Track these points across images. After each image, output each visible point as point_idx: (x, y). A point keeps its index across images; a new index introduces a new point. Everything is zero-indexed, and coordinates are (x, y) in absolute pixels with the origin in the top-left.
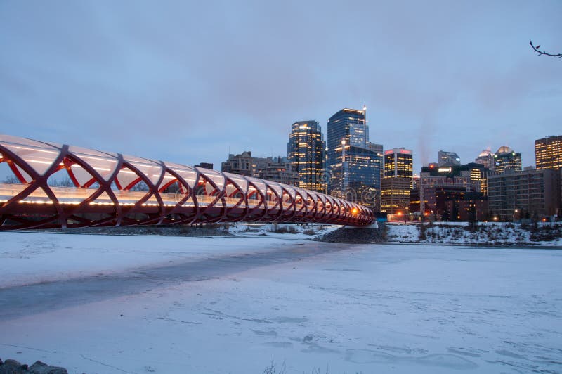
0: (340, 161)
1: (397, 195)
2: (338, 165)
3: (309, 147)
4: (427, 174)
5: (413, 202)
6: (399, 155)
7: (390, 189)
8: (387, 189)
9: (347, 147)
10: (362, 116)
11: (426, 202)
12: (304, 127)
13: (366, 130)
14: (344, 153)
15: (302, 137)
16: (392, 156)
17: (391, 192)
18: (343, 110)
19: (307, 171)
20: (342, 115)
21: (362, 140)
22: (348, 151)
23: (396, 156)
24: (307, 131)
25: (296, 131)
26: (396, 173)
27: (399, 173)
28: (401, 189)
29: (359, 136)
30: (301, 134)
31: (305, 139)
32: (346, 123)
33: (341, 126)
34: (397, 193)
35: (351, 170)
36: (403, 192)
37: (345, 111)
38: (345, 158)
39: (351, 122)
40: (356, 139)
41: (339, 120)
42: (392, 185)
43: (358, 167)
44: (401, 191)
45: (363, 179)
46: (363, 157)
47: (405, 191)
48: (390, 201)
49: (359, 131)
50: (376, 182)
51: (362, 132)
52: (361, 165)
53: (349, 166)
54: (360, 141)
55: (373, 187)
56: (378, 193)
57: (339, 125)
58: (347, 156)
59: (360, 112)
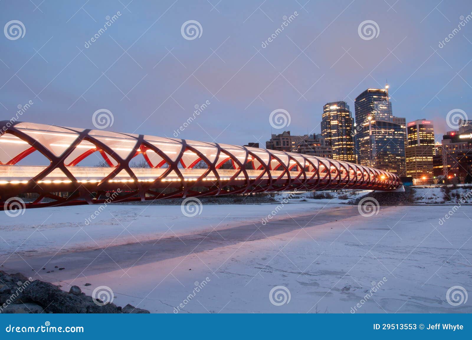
0: (367, 134)
1: (420, 162)
2: (365, 138)
3: (340, 124)
4: (448, 141)
5: (436, 167)
6: (421, 126)
7: (414, 156)
8: (411, 157)
9: (373, 122)
10: (385, 94)
11: (449, 166)
12: (334, 107)
13: (389, 105)
14: (370, 128)
15: (333, 116)
16: (415, 127)
17: (416, 159)
18: (367, 90)
19: (339, 145)
20: (367, 94)
21: (386, 115)
22: (374, 126)
23: (418, 127)
24: (338, 111)
25: (327, 111)
26: (419, 142)
27: (422, 141)
28: (424, 156)
29: (383, 111)
30: (332, 114)
31: (336, 117)
32: (370, 101)
33: (366, 104)
34: (421, 160)
35: (377, 142)
36: (427, 159)
37: (369, 91)
38: (372, 131)
39: (375, 100)
40: (381, 115)
41: (364, 99)
42: (416, 152)
43: (384, 138)
44: (424, 158)
45: (389, 149)
46: (388, 130)
47: (428, 158)
48: (415, 167)
49: (383, 108)
50: (401, 151)
51: (385, 108)
52: (387, 137)
53: (376, 138)
54: (385, 116)
55: (398, 155)
56: (403, 160)
57: (365, 103)
58: (373, 130)
59: (383, 90)
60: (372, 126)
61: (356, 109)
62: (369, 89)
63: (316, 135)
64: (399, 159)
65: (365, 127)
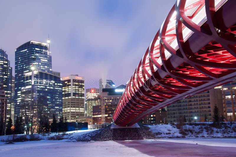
0: (29, 84)
1: (74, 112)
2: (27, 87)
4: (106, 94)
5: (95, 116)
6: (75, 81)
7: (68, 107)
8: (66, 107)
9: (36, 72)
10: (46, 48)
13: (50, 59)
14: (33, 78)
16: (69, 81)
18: (30, 42)
20: (28, 45)
21: (46, 67)
22: (36, 76)
23: (72, 81)
26: (72, 94)
27: (75, 94)
28: (77, 107)
29: (44, 64)
32: (32, 52)
33: (28, 55)
34: (75, 111)
35: (39, 92)
36: (79, 110)
37: (32, 43)
38: (34, 81)
39: (37, 52)
40: (42, 66)
41: (26, 50)
42: (70, 104)
43: (45, 88)
44: (77, 109)
45: (49, 99)
46: (49, 81)
47: (80, 109)
48: (69, 117)
49: (44, 60)
50: (59, 101)
51: (46, 61)
52: (48, 87)
53: (38, 88)
54: (45, 68)
55: (57, 105)
56: (61, 110)
57: (27, 54)
58: (36, 79)
59: (44, 44)
60: (34, 76)
61: (17, 59)
64: (58, 108)
65: (27, 77)
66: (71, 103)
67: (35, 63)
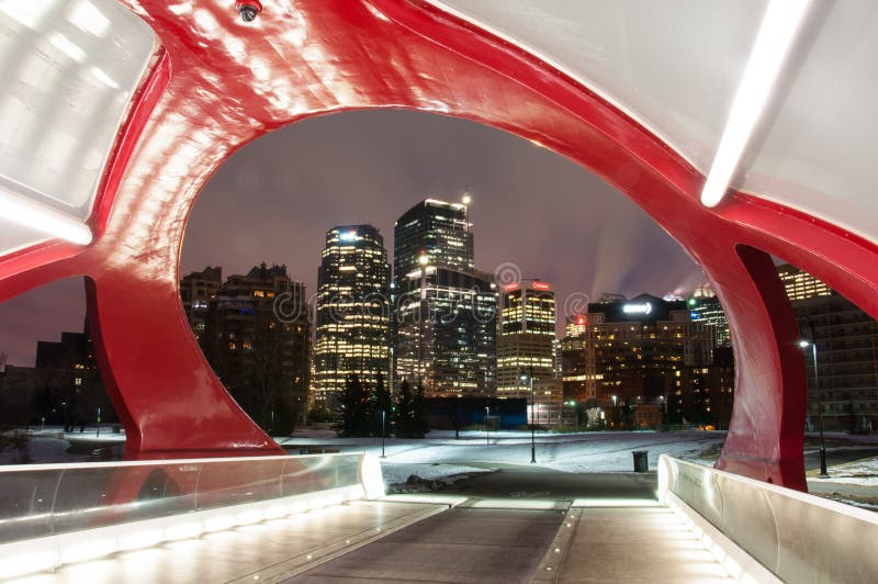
1: (527, 368)
3: (360, 275)
4: (599, 317)
5: (569, 379)
6: (530, 293)
7: (514, 355)
8: (507, 356)
9: (431, 270)
10: (460, 215)
11: (599, 377)
12: (351, 236)
13: (469, 241)
14: (424, 283)
15: (346, 256)
16: (517, 293)
17: (518, 361)
18: (423, 203)
20: (422, 211)
21: (460, 259)
22: (432, 279)
23: (524, 293)
24: (359, 245)
25: (333, 244)
26: (524, 326)
27: (531, 325)
28: (534, 355)
29: (456, 252)
30: (344, 251)
31: (351, 259)
32: (428, 224)
33: (420, 232)
34: (529, 364)
36: (541, 362)
37: (428, 204)
39: (439, 224)
40: (450, 258)
41: (416, 222)
42: (518, 347)
44: (535, 359)
45: (462, 333)
47: (543, 360)
48: (515, 378)
49: (455, 244)
50: (488, 341)
51: (460, 244)
54: (458, 261)
55: (482, 350)
56: (494, 362)
57: (417, 230)
59: (457, 206)
60: (427, 279)
61: (397, 244)
62: (428, 201)
63: (267, 268)
64: (484, 358)
65: (413, 282)
66: (521, 344)
67: (435, 251)
